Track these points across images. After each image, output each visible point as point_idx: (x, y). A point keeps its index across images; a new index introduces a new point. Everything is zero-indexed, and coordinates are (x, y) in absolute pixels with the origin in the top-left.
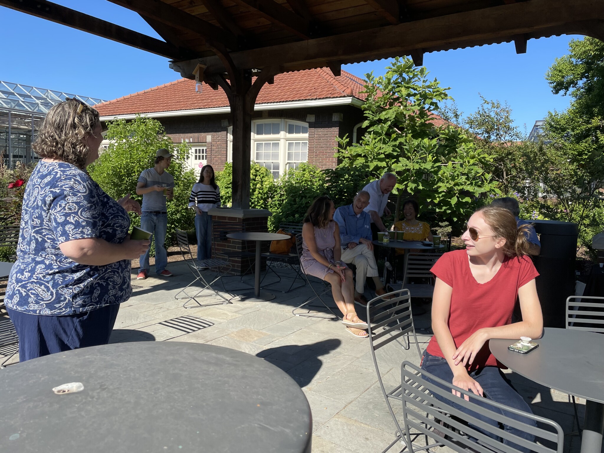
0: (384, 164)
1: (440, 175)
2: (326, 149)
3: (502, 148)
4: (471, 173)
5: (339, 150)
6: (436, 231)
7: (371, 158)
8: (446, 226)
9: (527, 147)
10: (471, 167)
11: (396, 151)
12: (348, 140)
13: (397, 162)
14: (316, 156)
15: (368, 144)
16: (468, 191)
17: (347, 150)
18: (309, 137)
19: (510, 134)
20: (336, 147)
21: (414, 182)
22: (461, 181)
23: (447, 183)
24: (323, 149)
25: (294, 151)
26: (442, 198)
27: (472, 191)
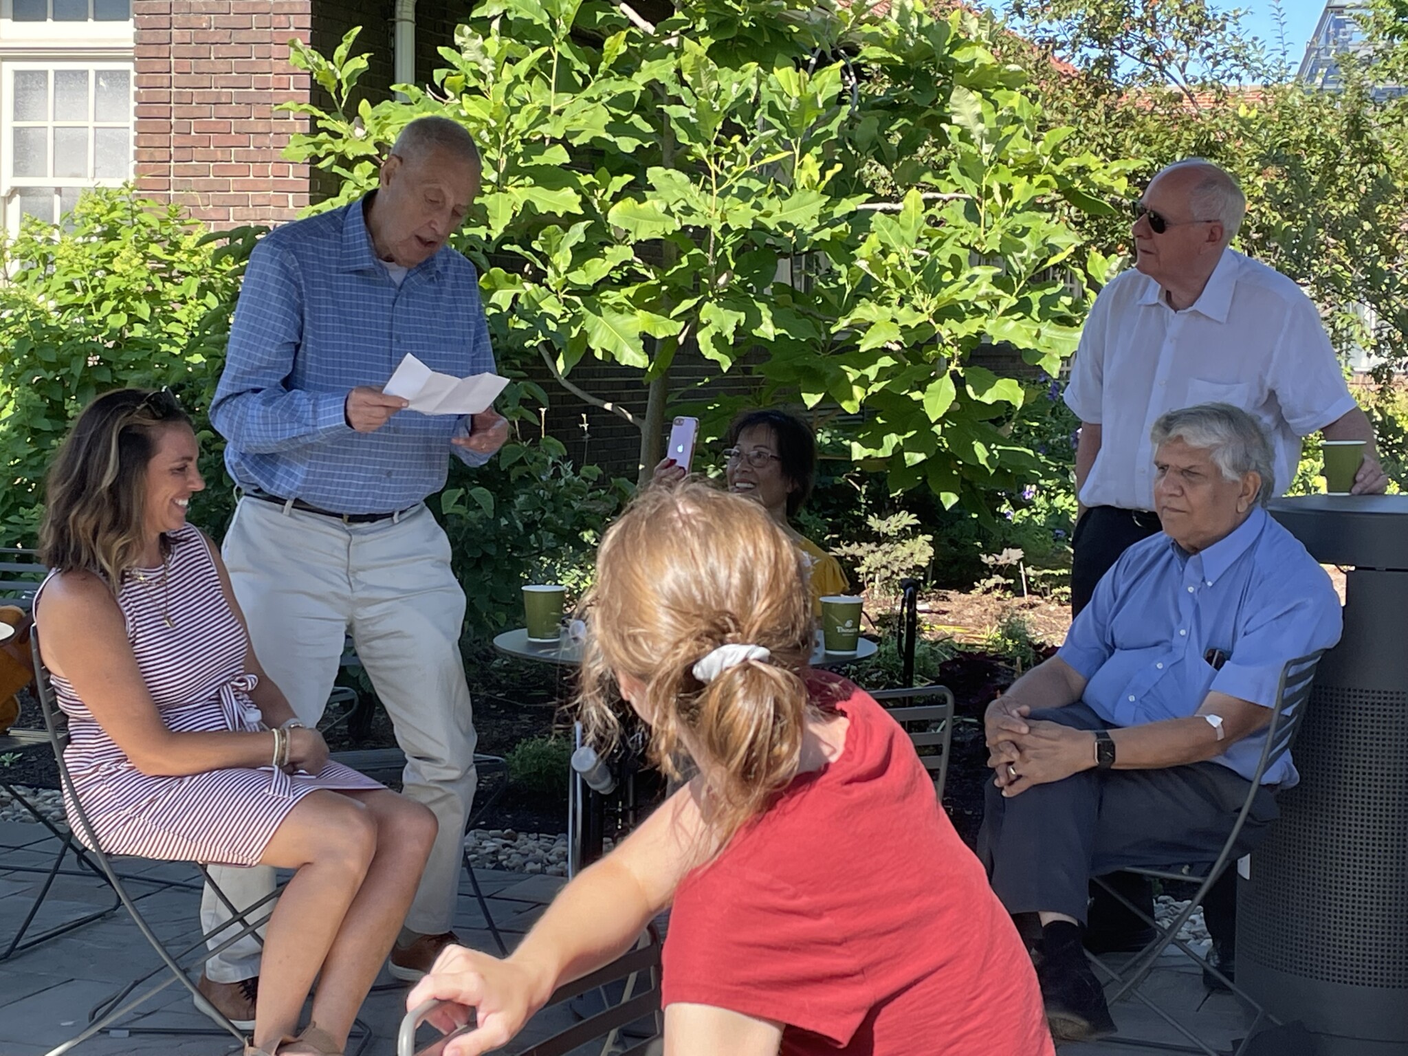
0: (566, 200)
1: (862, 264)
2: (243, 110)
3: (1175, 120)
4: (1021, 248)
5: (314, 119)
6: (857, 561)
7: (495, 165)
8: (906, 534)
9: (1290, 116)
10: (1020, 220)
11: (633, 131)
12: (361, 63)
13: (638, 189)
14: (185, 154)
15: (475, 91)
16: (1006, 346)
17: (362, 124)
18: (140, 43)
19: (1209, 51)
20: (298, 105)
21: (733, 299)
22: (969, 295)
23: (901, 304)
24: (224, 111)
25: (50, 124)
26: (876, 388)
27: (1031, 345)
